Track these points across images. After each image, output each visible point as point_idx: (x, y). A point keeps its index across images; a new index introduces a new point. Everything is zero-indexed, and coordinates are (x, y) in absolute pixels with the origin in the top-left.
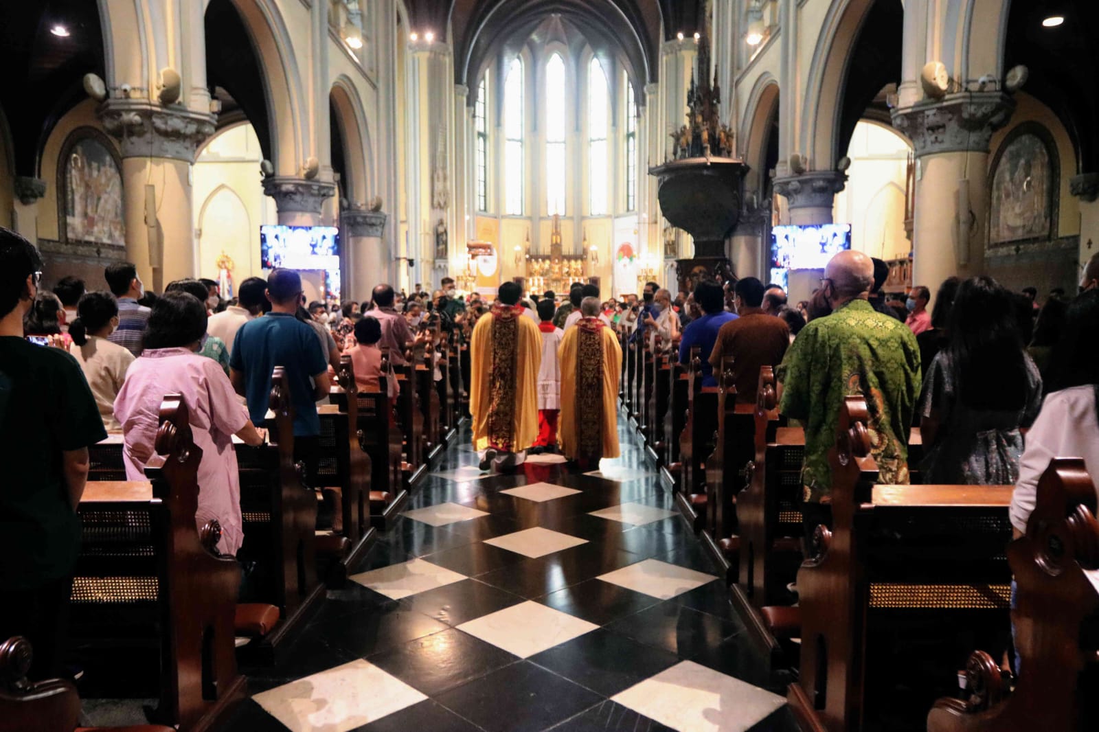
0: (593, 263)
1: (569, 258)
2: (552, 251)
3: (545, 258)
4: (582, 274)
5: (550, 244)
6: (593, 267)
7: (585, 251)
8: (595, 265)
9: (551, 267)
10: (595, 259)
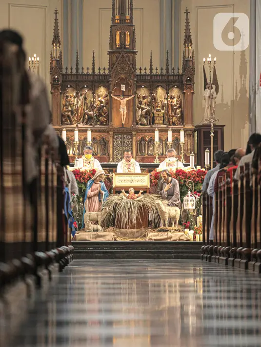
0: (207, 93)
1: (152, 82)
2: (112, 64)
3: (94, 81)
4: (182, 119)
5: (107, 49)
6: (206, 104)
7: (189, 65)
8: (211, 97)
9: (109, 103)
10: (213, 83)
